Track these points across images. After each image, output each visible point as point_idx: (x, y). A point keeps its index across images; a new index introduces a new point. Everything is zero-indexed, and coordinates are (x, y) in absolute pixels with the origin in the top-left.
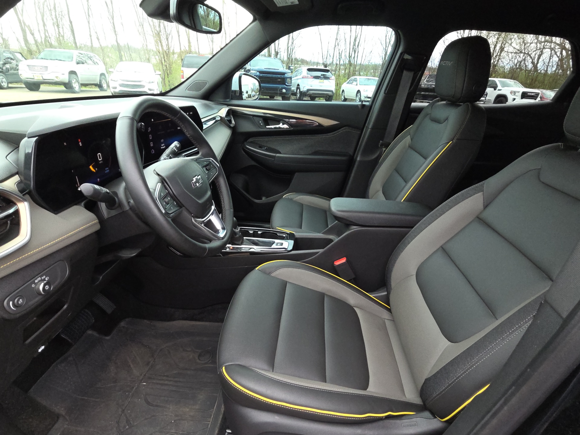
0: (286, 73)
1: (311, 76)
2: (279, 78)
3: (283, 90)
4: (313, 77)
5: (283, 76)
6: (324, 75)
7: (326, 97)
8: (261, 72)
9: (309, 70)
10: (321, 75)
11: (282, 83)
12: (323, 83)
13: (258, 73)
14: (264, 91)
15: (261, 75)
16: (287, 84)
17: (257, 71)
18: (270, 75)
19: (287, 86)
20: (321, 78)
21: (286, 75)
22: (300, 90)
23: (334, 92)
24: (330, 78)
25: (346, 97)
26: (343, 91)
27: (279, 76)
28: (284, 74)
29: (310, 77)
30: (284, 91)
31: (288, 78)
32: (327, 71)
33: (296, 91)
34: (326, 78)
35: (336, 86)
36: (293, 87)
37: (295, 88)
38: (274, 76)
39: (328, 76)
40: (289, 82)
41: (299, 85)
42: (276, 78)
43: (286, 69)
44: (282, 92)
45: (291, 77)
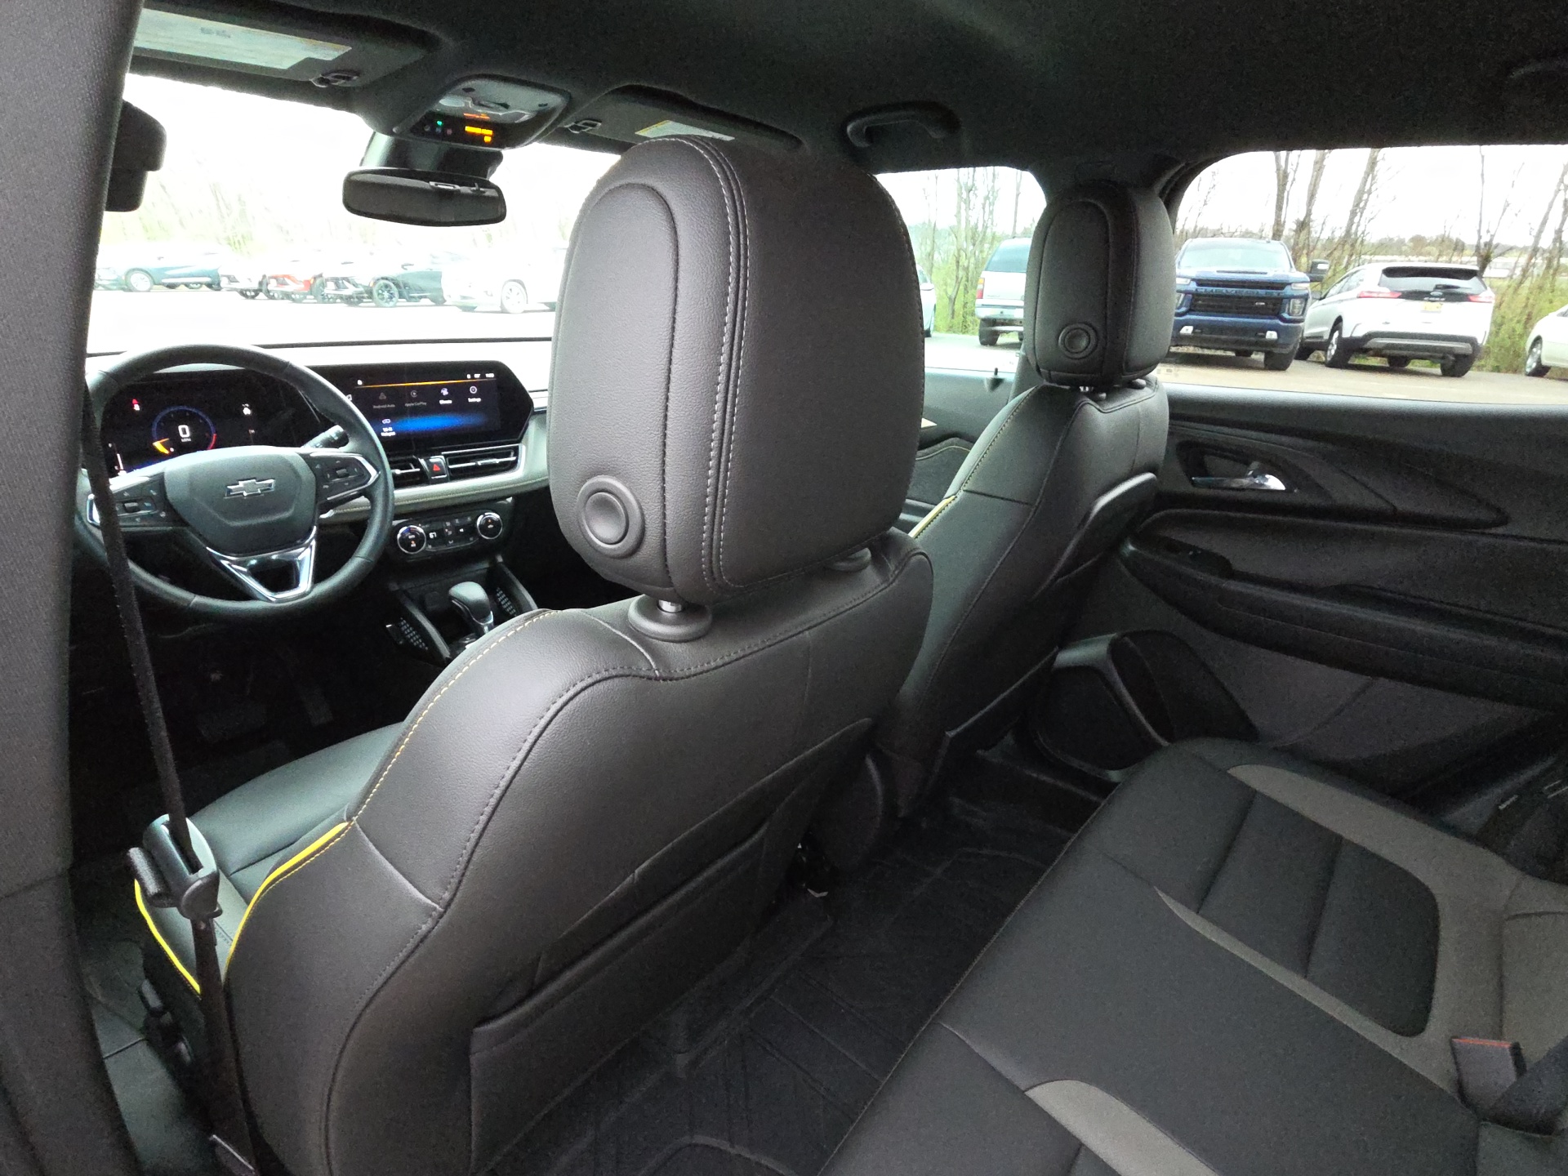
0: (1290, 284)
1: (1394, 291)
2: (1261, 299)
3: (1268, 332)
4: (1400, 294)
5: (1275, 293)
6: (1448, 287)
7: (1443, 358)
8: (1201, 282)
9: (1391, 272)
10: (1437, 288)
11: (1271, 311)
12: (1440, 312)
13: (1193, 287)
14: (1204, 335)
15: (1202, 289)
16: (1285, 315)
17: (1193, 280)
18: (1229, 290)
19: (1284, 320)
20: (1430, 296)
21: (1288, 291)
22: (1340, 334)
24: (1471, 298)
25: (1545, 362)
26: (1538, 340)
27: (1262, 292)
28: (1280, 285)
29: (1389, 295)
30: (1272, 335)
31: (1297, 297)
32: (1467, 274)
33: (1326, 337)
34: (1451, 295)
35: (1497, 325)
36: (1313, 325)
37: (1325, 330)
38: (1245, 291)
39: (1468, 292)
40: (1296, 311)
41: (1339, 320)
42: (1252, 299)
43: (1298, 269)
44: (1262, 339)
45: (1308, 295)
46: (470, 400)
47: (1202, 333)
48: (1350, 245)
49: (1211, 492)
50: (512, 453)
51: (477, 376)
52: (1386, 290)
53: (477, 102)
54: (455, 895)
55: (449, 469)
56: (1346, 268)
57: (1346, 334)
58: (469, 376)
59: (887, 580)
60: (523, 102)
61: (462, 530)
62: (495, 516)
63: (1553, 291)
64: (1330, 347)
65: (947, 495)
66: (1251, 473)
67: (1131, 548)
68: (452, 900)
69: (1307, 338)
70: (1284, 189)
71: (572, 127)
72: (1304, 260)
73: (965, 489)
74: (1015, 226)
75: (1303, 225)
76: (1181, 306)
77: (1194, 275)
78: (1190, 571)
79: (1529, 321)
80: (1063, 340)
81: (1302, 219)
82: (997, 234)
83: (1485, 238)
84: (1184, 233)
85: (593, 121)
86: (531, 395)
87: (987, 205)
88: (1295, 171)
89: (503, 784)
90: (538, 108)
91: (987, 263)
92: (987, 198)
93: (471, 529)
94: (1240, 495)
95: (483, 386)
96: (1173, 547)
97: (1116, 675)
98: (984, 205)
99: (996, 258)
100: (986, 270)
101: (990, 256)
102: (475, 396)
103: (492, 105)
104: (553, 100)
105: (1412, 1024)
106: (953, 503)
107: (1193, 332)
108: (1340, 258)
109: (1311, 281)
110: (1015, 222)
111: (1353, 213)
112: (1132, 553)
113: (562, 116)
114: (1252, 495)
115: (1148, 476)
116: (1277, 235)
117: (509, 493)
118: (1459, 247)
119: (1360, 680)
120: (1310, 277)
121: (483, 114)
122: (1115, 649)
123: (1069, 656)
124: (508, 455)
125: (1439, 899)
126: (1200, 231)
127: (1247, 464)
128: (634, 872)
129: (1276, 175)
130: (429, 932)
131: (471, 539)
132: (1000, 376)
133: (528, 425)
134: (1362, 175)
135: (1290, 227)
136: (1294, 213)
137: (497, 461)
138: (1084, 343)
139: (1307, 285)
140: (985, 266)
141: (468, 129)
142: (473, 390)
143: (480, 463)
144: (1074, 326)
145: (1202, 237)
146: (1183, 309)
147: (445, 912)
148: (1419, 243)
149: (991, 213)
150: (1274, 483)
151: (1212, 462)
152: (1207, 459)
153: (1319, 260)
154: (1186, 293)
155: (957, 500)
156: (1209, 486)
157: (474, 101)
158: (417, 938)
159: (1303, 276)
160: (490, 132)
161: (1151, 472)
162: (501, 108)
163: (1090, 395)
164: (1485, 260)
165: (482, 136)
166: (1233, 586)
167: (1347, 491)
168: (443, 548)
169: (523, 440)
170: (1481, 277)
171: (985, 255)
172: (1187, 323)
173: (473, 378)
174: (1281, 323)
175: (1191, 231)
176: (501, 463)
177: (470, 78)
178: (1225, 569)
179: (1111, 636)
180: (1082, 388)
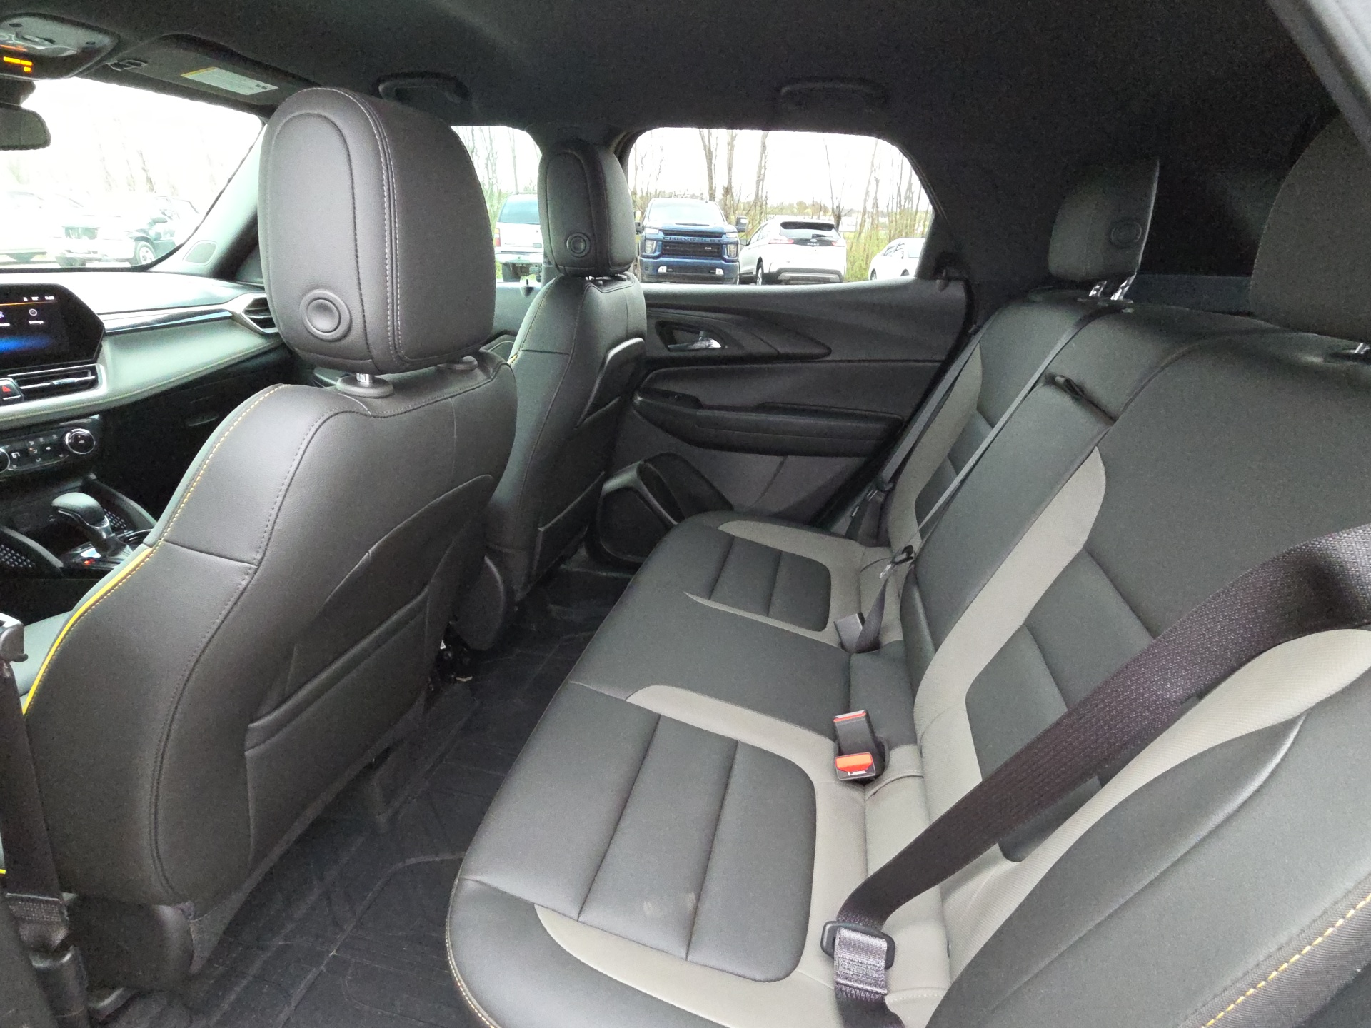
0: (725, 234)
1: (789, 239)
2: (709, 245)
3: (717, 270)
4: (793, 241)
5: (717, 239)
6: (818, 236)
8: (666, 232)
9: (786, 225)
10: (813, 236)
11: (716, 254)
12: (818, 253)
13: (661, 236)
14: (674, 273)
15: (668, 238)
16: (726, 257)
17: (660, 230)
18: (686, 238)
19: (725, 260)
20: (811, 242)
21: (724, 239)
22: (763, 270)
23: (843, 274)
24: (833, 243)
26: (874, 271)
27: (708, 240)
28: (719, 235)
29: (787, 242)
30: (719, 272)
31: (731, 243)
32: (828, 227)
33: (755, 273)
34: (823, 242)
35: (852, 262)
36: (746, 264)
37: (753, 267)
38: (697, 239)
39: (830, 239)
40: (732, 254)
41: (760, 260)
42: (703, 245)
43: (730, 223)
44: (714, 275)
45: (737, 241)
46: (31, 322)
47: (673, 271)
48: (759, 206)
49: (681, 354)
50: (90, 373)
51: (35, 298)
52: (785, 240)
53: (20, 36)
54: (264, 554)
55: (21, 390)
56: (759, 223)
57: (766, 271)
58: (25, 299)
59: (490, 377)
60: (69, 39)
61: (48, 448)
62: (85, 432)
63: (878, 239)
64: (758, 280)
65: (511, 356)
66: (700, 338)
67: (640, 399)
68: (263, 558)
69: (744, 274)
70: (711, 163)
71: (115, 65)
72: (733, 217)
73: (523, 349)
74: (516, 185)
75: (728, 190)
76: (655, 251)
77: (661, 226)
78: (675, 407)
79: (868, 259)
80: (570, 246)
81: (726, 186)
82: (503, 192)
83: (836, 204)
84: (649, 195)
85: (137, 61)
86: (101, 317)
87: (489, 166)
88: (716, 150)
89: (290, 476)
90: (84, 45)
91: (498, 216)
92: (488, 159)
93: (59, 447)
94: (699, 354)
95: (43, 309)
96: (666, 395)
97: (645, 489)
98: (487, 165)
99: (506, 211)
100: (499, 221)
101: (500, 211)
102: (36, 318)
103: (36, 39)
104: (103, 41)
105: (821, 625)
106: (516, 360)
107: (667, 271)
108: (755, 215)
109: (739, 232)
110: (516, 180)
111: (758, 182)
112: (641, 401)
113: (111, 54)
114: (705, 353)
115: (639, 340)
116: (712, 197)
117: (96, 409)
118: (823, 209)
119: (777, 459)
120: (737, 229)
121: (21, 46)
122: (642, 472)
123: (612, 484)
124: (85, 374)
125: (830, 570)
126: (660, 192)
127: (698, 333)
128: (368, 552)
129: (704, 152)
130: (248, 585)
131: (61, 456)
132: (530, 285)
133: (101, 346)
134: (759, 156)
135: (719, 194)
136: (721, 183)
137: (75, 380)
138: (582, 246)
139: (736, 234)
140: (498, 218)
141: (6, 59)
142: (33, 312)
143: (55, 382)
144: (575, 235)
145: (662, 197)
146: (657, 253)
147: (258, 569)
148: (802, 206)
149: (494, 172)
150: (715, 344)
151: (679, 334)
152: (675, 331)
153: (741, 216)
154: (657, 240)
155: (518, 357)
156: (680, 350)
157: (17, 35)
158: (238, 592)
159: (733, 228)
160: (30, 63)
161: (639, 337)
162: (46, 43)
163: (594, 282)
164: (838, 218)
165: (21, 66)
166: (701, 413)
167: (753, 344)
168: (29, 467)
169: (99, 360)
170: (837, 229)
171: (495, 209)
172: (663, 264)
173: (30, 300)
174: (724, 263)
175: (653, 193)
176: (79, 382)
177: (20, 15)
178: (697, 404)
179: (638, 463)
180: (587, 278)
